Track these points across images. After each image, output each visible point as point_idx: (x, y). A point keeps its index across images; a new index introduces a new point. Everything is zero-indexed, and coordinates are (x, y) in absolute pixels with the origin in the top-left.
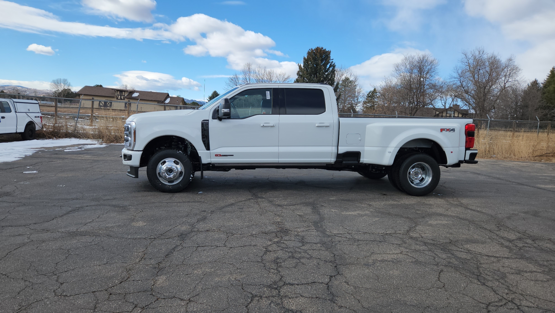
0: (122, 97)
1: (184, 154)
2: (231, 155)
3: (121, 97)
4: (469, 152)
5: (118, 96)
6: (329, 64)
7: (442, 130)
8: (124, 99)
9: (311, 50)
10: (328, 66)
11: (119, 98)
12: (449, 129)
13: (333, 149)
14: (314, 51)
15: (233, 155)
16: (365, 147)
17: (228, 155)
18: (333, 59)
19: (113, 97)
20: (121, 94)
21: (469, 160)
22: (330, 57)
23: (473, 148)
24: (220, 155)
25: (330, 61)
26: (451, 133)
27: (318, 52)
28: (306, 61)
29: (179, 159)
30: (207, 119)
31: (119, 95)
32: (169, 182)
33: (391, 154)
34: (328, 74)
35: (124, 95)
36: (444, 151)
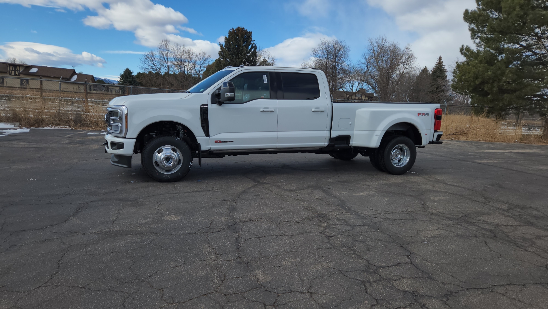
0: (17, 73)
1: (182, 140)
2: (231, 142)
4: (436, 134)
5: (11, 71)
6: (251, 46)
7: (419, 114)
8: (19, 75)
9: (232, 29)
10: (250, 47)
11: (13, 73)
12: (424, 113)
13: (327, 134)
14: (235, 31)
15: (233, 141)
16: (355, 131)
17: (228, 142)
18: (254, 41)
19: (5, 73)
21: (436, 141)
22: (251, 38)
23: (441, 130)
24: (220, 142)
25: (252, 42)
26: (426, 117)
27: (239, 32)
28: (227, 40)
29: (176, 147)
30: (206, 103)
32: (167, 171)
33: (378, 137)
34: (250, 56)
35: (19, 70)
36: (420, 134)
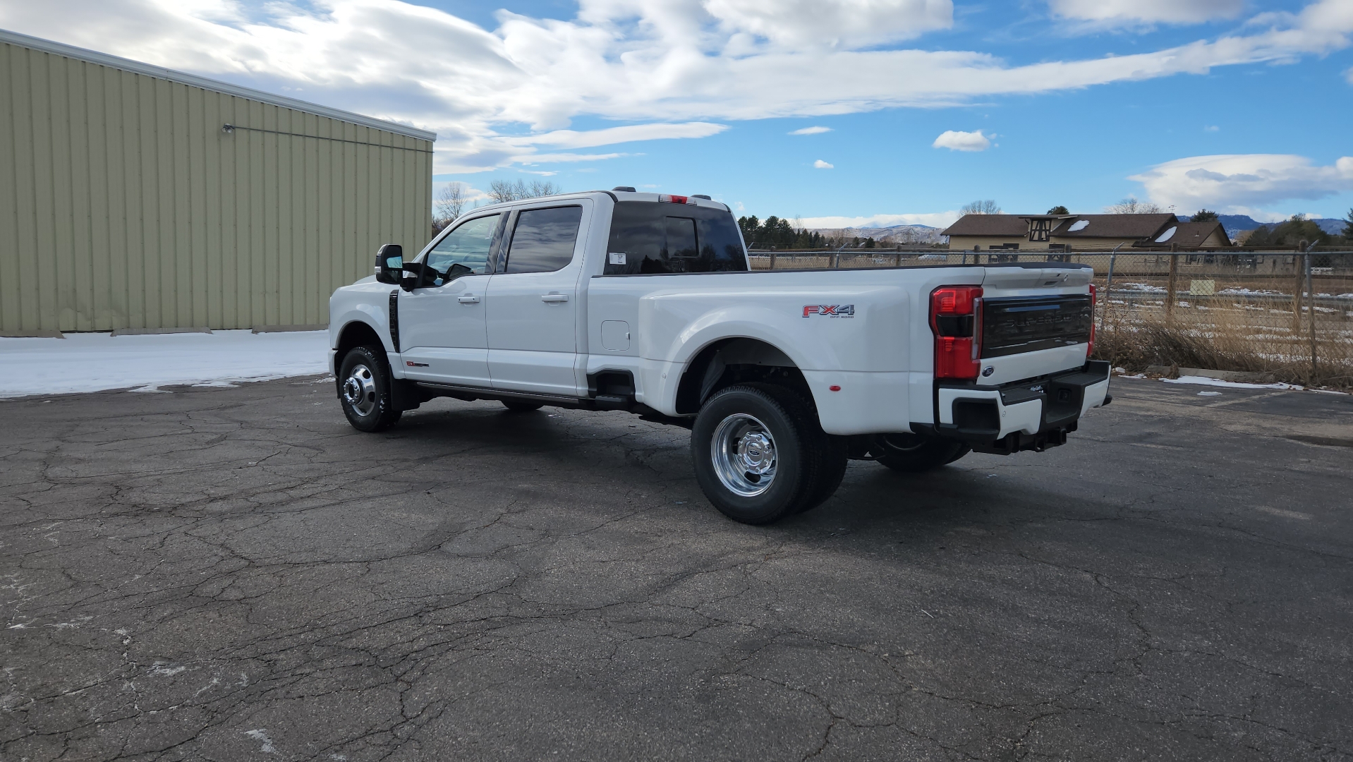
0: (1044, 236)
1: (374, 358)
3: (1040, 235)
4: (948, 396)
5: (1033, 232)
7: (808, 311)
8: (1047, 240)
11: (1036, 237)
12: (834, 307)
13: (579, 362)
16: (640, 360)
17: (423, 365)
19: (1021, 237)
20: (1041, 227)
21: (954, 426)
23: (972, 382)
24: (413, 364)
26: (841, 321)
29: (368, 368)
30: (398, 289)
31: (1035, 230)
33: (665, 380)
35: (1048, 228)
36: (809, 384)
